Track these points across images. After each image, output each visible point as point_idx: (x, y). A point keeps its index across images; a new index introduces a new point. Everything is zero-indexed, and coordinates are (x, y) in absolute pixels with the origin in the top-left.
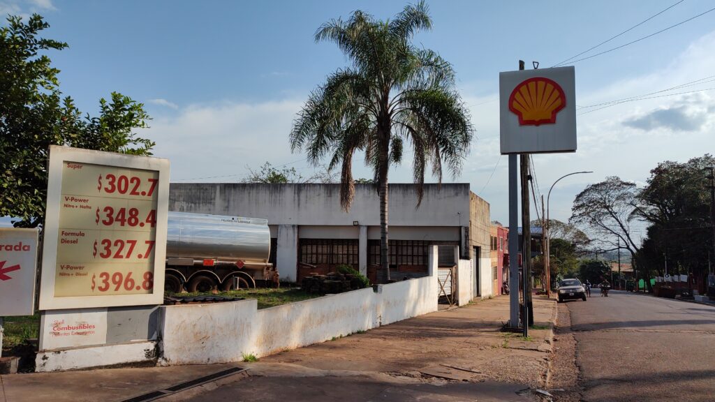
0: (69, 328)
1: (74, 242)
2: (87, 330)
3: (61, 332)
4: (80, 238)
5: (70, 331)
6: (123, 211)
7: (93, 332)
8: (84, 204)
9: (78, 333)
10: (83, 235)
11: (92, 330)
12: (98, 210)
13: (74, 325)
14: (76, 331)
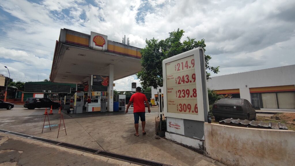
0: (173, 125)
1: (171, 92)
2: (178, 127)
3: (171, 126)
4: (172, 90)
5: (173, 126)
6: (183, 77)
7: (180, 129)
8: (172, 77)
9: (175, 128)
10: (173, 89)
11: (179, 127)
12: (176, 79)
13: (174, 124)
14: (175, 127)
